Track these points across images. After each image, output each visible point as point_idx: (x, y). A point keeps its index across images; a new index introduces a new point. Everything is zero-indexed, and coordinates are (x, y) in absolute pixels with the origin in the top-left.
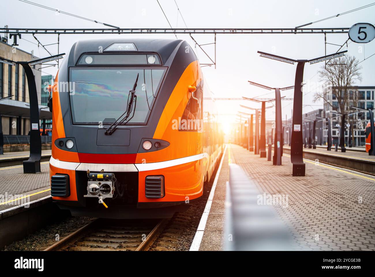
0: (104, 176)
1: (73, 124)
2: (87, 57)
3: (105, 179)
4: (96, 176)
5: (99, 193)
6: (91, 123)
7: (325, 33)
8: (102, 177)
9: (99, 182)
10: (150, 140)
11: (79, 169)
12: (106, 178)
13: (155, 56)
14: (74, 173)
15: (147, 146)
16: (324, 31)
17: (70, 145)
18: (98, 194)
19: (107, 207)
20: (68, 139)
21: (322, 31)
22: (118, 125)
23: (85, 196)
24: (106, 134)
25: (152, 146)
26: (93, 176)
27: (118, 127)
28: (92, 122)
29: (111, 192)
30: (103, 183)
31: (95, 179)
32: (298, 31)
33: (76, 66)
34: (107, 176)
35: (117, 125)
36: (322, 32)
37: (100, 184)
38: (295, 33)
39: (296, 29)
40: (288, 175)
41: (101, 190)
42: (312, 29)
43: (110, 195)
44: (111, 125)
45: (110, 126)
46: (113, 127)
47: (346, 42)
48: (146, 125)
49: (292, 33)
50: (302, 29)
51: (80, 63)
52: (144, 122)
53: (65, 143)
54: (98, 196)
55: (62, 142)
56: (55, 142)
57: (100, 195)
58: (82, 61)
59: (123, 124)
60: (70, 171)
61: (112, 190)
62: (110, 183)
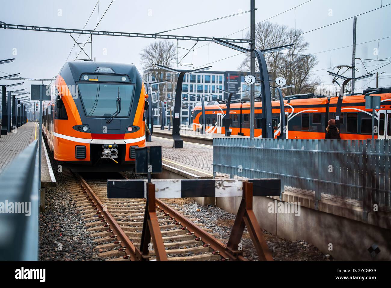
1: (86, 117)
2: (85, 76)
3: (113, 148)
4: (108, 146)
6: (96, 116)
7: (178, 39)
10: (131, 126)
11: (92, 143)
14: (89, 145)
15: (130, 129)
16: (177, 38)
17: (85, 129)
19: (117, 163)
20: (84, 125)
21: (176, 37)
23: (102, 157)
24: (107, 123)
25: (132, 129)
26: (106, 146)
27: (114, 119)
28: (98, 116)
29: (117, 155)
30: (112, 150)
31: (107, 148)
32: (157, 36)
33: (79, 81)
34: (114, 146)
36: (176, 39)
37: (111, 150)
38: (155, 38)
39: (156, 35)
40: (171, 148)
42: (168, 36)
43: (116, 157)
44: (109, 117)
46: (111, 119)
47: (193, 48)
48: (128, 118)
49: (153, 37)
50: (160, 35)
51: (81, 80)
52: (127, 116)
53: (82, 128)
54: (109, 157)
55: (80, 127)
56: (73, 127)
57: (110, 157)
58: (82, 78)
59: (115, 117)
60: (87, 144)
61: (117, 154)
62: (116, 150)
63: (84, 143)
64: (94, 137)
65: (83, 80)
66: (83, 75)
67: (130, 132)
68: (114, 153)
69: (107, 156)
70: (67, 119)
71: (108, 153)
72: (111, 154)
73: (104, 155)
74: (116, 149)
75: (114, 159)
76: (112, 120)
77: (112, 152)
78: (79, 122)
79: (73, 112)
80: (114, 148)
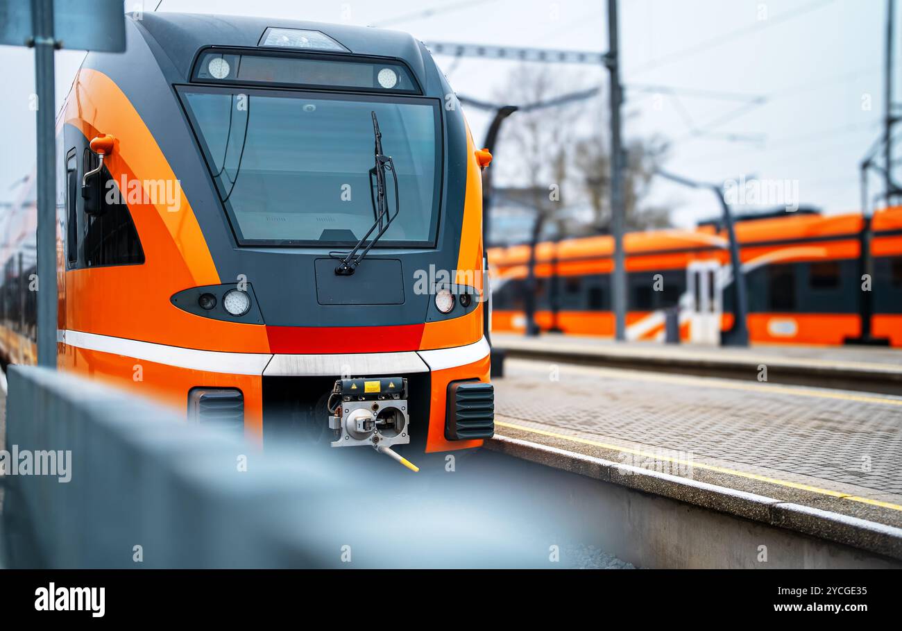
0: (383, 387)
1: (239, 246)
2: (214, 61)
3: (386, 394)
4: (361, 387)
5: (373, 435)
6: (287, 241)
8: (378, 390)
9: (372, 403)
11: (271, 371)
12: (386, 391)
13: (398, 68)
14: (259, 383)
15: (444, 302)
17: (236, 304)
18: (371, 437)
20: (229, 286)
22: (373, 247)
23: (335, 444)
24: (339, 272)
25: (453, 302)
26: (354, 387)
27: (371, 253)
28: (292, 241)
29: (405, 430)
30: (383, 404)
31: (358, 395)
33: (191, 82)
34: (392, 385)
35: (369, 249)
41: (378, 425)
44: (353, 248)
45: (352, 250)
46: (360, 252)
48: (434, 248)
51: (200, 76)
52: (427, 240)
53: (219, 300)
54: (371, 443)
55: (209, 296)
56: (174, 299)
57: (376, 440)
58: (202, 70)
59: (376, 245)
60: (247, 378)
61: (407, 422)
62: (400, 404)
63: (233, 376)
64: (281, 342)
65: (207, 77)
66: (209, 56)
67: (446, 315)
68: (389, 421)
69: (359, 436)
70: (140, 259)
71: (366, 423)
72: (379, 427)
73: (344, 433)
74: (401, 398)
75: (394, 447)
76: (364, 257)
77: (379, 417)
78: (205, 272)
79: (172, 228)
80: (389, 397)
